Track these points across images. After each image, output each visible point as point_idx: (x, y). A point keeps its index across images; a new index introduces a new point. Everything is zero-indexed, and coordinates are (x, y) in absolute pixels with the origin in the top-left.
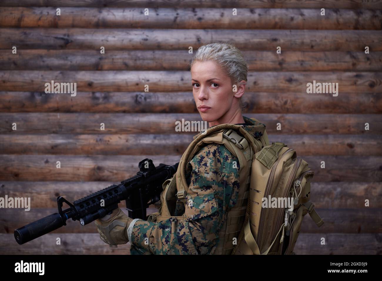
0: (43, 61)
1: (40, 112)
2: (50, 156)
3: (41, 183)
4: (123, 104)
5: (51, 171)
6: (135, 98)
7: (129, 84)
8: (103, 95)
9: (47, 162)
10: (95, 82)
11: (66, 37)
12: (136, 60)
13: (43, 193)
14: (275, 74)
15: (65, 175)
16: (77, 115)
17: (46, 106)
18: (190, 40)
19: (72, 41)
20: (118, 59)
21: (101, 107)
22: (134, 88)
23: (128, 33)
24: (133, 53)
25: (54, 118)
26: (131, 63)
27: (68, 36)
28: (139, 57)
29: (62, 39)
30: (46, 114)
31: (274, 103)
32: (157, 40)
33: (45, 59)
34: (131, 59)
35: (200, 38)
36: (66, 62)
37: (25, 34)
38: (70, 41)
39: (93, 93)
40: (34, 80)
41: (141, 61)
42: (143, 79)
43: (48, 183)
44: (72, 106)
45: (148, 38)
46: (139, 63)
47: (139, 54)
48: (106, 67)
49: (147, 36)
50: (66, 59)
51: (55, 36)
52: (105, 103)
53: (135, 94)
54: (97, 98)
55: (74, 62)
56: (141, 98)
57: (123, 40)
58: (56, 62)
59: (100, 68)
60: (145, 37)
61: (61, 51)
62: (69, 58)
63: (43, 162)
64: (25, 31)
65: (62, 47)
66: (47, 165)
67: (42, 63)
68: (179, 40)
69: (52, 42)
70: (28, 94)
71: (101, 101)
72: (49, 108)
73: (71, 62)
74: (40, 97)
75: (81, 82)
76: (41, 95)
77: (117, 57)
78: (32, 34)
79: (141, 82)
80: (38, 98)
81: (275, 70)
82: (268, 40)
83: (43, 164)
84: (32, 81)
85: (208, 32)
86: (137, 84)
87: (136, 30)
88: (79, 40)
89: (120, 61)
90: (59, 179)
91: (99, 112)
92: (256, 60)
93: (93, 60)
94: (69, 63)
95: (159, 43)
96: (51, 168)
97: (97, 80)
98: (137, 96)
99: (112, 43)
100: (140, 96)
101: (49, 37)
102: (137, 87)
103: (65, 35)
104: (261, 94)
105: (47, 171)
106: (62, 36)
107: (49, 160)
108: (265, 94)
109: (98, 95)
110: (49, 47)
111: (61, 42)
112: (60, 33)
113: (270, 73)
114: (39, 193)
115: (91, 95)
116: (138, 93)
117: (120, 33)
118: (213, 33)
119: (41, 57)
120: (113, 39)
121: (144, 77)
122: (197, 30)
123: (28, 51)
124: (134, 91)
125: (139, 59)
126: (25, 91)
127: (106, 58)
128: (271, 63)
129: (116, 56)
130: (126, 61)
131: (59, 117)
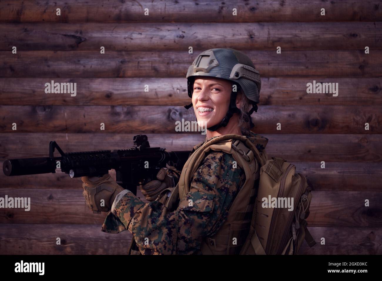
0: (49, 66)
1: (44, 132)
2: (55, 190)
3: (42, 226)
4: (152, 122)
5: (55, 209)
6: (167, 114)
7: (160, 96)
8: (125, 110)
9: (51, 198)
10: (115, 92)
11: (78, 35)
12: (168, 63)
13: (45, 239)
14: (354, 80)
15: (74, 216)
16: (91, 135)
17: (51, 124)
18: (241, 37)
19: (85, 40)
20: (145, 62)
21: (123, 125)
22: (166, 100)
23: (158, 29)
24: (164, 55)
25: (60, 139)
26: (162, 68)
27: (81, 33)
28: (173, 60)
29: (73, 36)
30: (50, 135)
31: (354, 119)
32: (197, 37)
33: (50, 63)
34: (163, 62)
35: (254, 35)
36: (78, 67)
37: (26, 30)
38: (83, 40)
39: (113, 107)
40: (36, 89)
41: (176, 65)
42: (178, 89)
43: (51, 226)
44: (85, 124)
45: (184, 34)
46: (172, 67)
47: (173, 56)
48: (129, 73)
49: (184, 32)
50: (78, 62)
51: (65, 34)
52: (127, 121)
53: (167, 108)
54: (118, 114)
55: (88, 67)
56: (175, 113)
57: (152, 38)
58: (65, 67)
59: (121, 74)
60: (181, 33)
61: (72, 52)
62: (82, 62)
63: (46, 198)
64: (26, 27)
65: (72, 47)
66: (51, 201)
67: (46, 69)
68: (226, 37)
69: (60, 40)
70: (28, 108)
71: (122, 117)
72: (55, 127)
73: (84, 66)
74: (44, 113)
75: (97, 92)
76: (45, 110)
77: (144, 60)
78: (34, 31)
79: (175, 93)
80: (41, 114)
81: (354, 75)
82: (344, 36)
83: (45, 201)
84: (34, 92)
85: (264, 26)
86: (170, 95)
87: (169, 25)
88: (95, 37)
89: (147, 64)
90: (67, 221)
91: (120, 132)
92: (328, 62)
93: (113, 64)
94: (82, 68)
95: (199, 40)
96: (56, 206)
97: (117, 90)
98: (170, 111)
99: (138, 42)
100: (173, 111)
101: (56, 34)
102: (170, 98)
103: (77, 32)
104: (336, 107)
105: (51, 209)
106: (73, 34)
107: (54, 195)
108: (341, 107)
109: (118, 109)
110: (56, 48)
111: (72, 41)
112: (71, 29)
113: (347, 80)
114: (39, 240)
115: (109, 110)
116: (171, 107)
117: (148, 29)
118: (271, 27)
119: (46, 60)
120: (139, 36)
121: (179, 86)
122: (249, 24)
123: (29, 53)
124: (166, 105)
125: (173, 63)
126: (24, 105)
127: (129, 62)
128: (348, 66)
129: (142, 58)
130: (156, 65)
131: (67, 138)
